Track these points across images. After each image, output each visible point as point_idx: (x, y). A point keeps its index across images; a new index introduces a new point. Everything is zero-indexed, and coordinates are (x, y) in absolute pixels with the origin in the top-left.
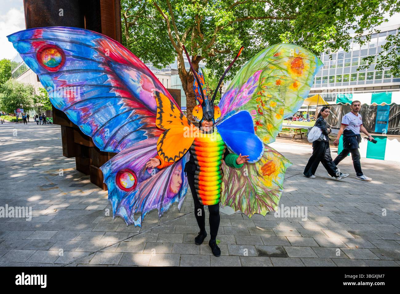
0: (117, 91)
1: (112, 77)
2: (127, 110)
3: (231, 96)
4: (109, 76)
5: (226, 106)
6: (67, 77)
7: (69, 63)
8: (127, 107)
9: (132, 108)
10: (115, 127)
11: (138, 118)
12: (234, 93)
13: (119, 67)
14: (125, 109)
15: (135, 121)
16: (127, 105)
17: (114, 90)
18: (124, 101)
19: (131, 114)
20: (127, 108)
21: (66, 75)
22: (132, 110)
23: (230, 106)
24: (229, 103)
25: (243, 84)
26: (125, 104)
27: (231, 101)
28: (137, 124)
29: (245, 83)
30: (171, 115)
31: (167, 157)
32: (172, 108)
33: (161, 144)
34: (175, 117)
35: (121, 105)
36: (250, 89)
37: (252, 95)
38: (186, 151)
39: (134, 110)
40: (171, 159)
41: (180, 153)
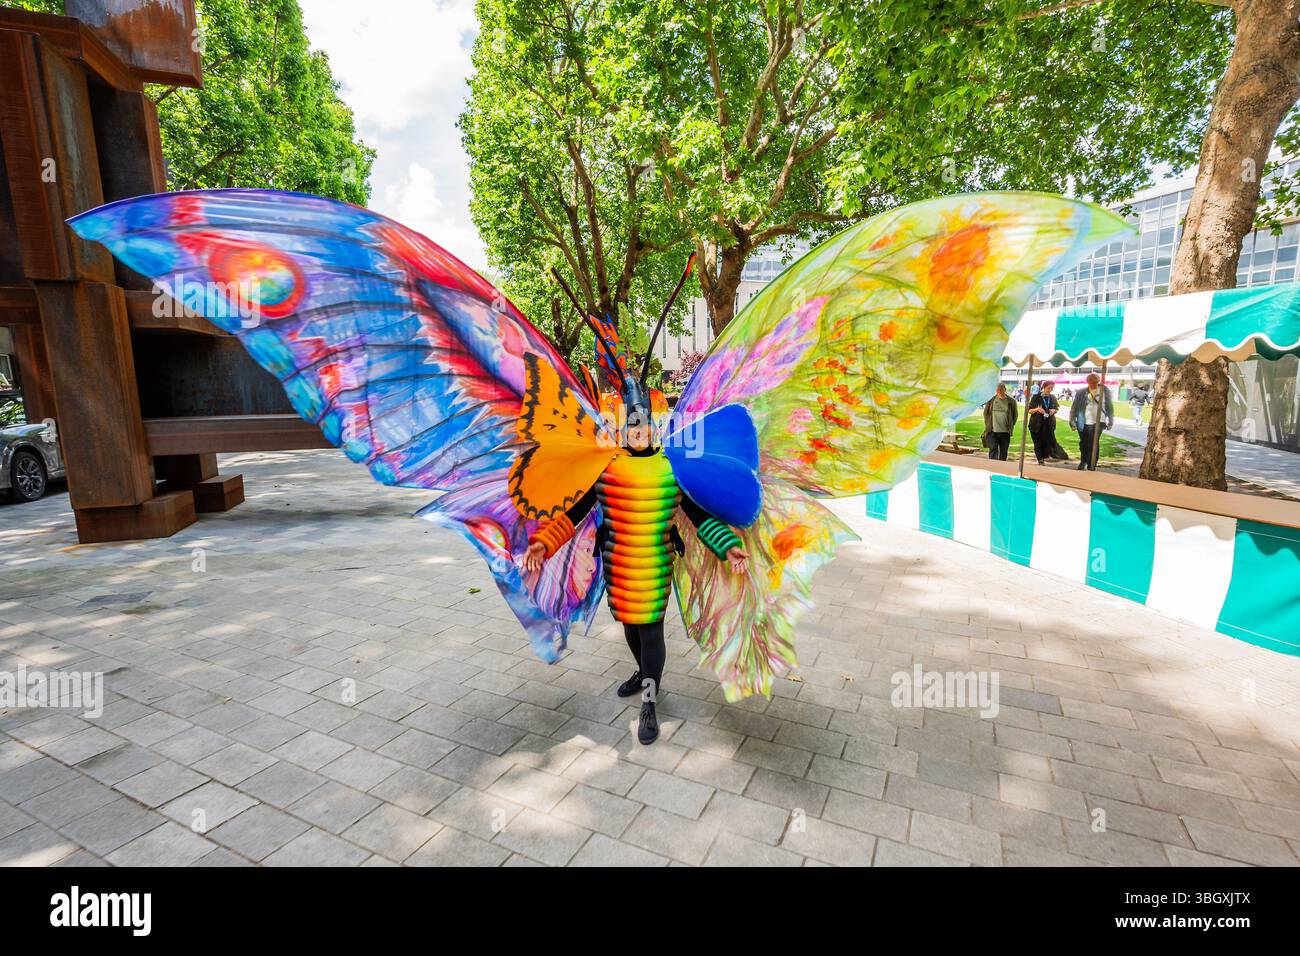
0: (444, 359)
1: (431, 322)
2: (468, 407)
3: (722, 367)
4: (423, 319)
5: (709, 394)
6: (321, 328)
8: (470, 399)
9: (482, 401)
10: (435, 448)
11: (496, 423)
12: (733, 361)
13: (444, 296)
14: (463, 405)
15: (488, 433)
16: (470, 393)
17: (439, 357)
18: (461, 384)
19: (477, 418)
20: (471, 402)
21: (321, 323)
22: (481, 406)
23: (720, 394)
24: (716, 387)
25: (761, 336)
26: (464, 390)
27: (722, 380)
28: (492, 439)
29: (766, 333)
30: (555, 412)
31: (533, 509)
32: (562, 395)
33: (517, 479)
34: (565, 417)
35: (455, 394)
36: (786, 351)
37: (793, 366)
38: (581, 496)
39: (486, 407)
40: (544, 513)
41: (566, 499)
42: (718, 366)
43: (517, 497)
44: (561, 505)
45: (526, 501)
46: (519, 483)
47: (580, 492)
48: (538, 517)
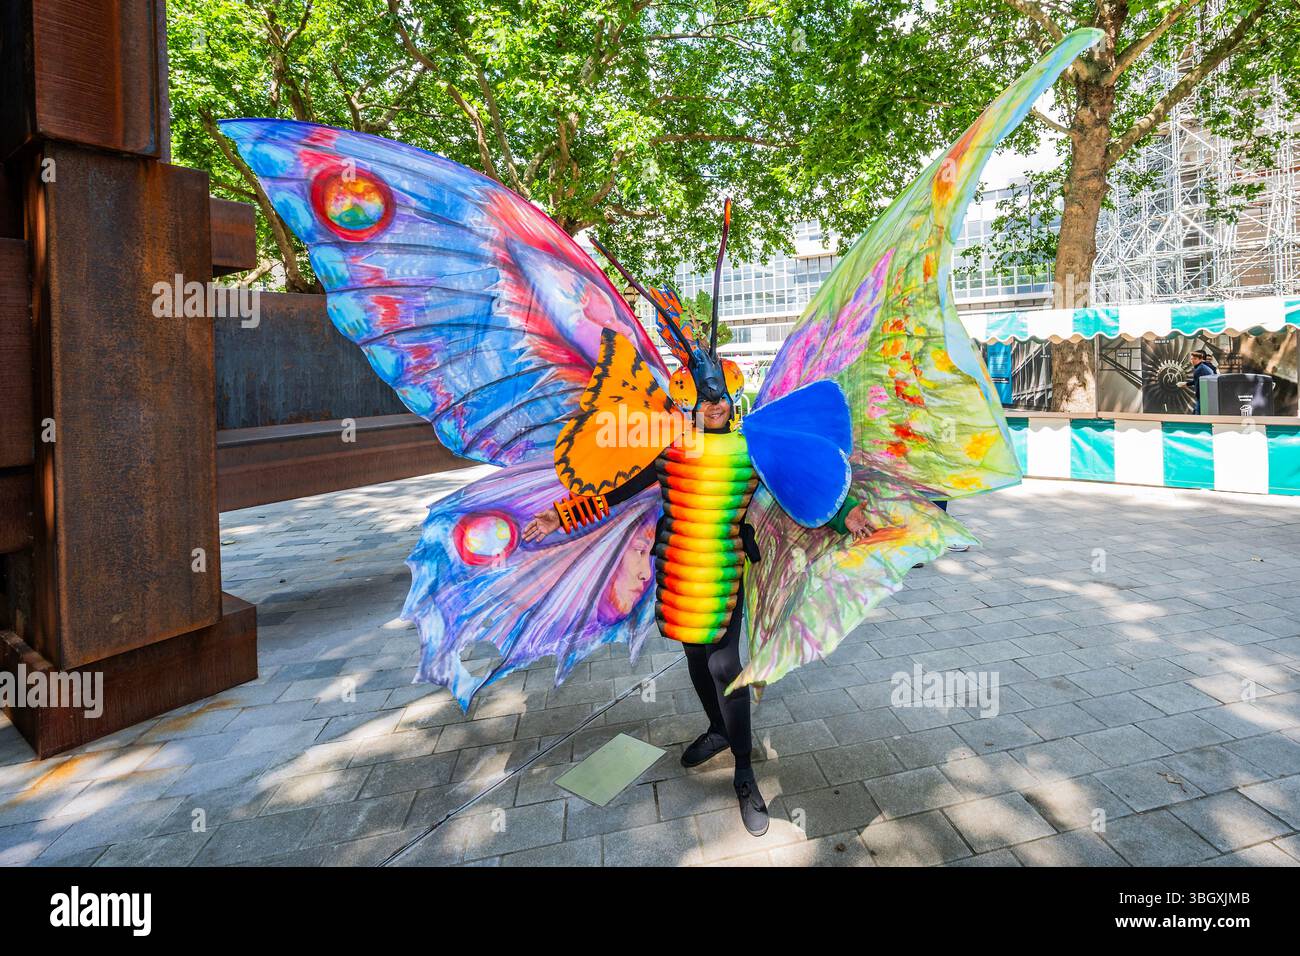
0: (515, 314)
1: (510, 277)
2: (533, 366)
3: (807, 342)
4: (503, 274)
5: (794, 373)
6: (386, 260)
7: (402, 227)
8: (535, 358)
9: (549, 362)
10: (495, 408)
11: (561, 389)
12: (818, 335)
13: (533, 257)
14: (528, 363)
15: (552, 399)
16: (537, 353)
17: (508, 311)
18: (529, 341)
19: (542, 379)
20: (536, 361)
21: (387, 256)
22: (547, 367)
23: (806, 372)
24: (802, 364)
25: (843, 304)
26: (531, 349)
27: (807, 357)
28: (556, 407)
29: (848, 300)
30: (625, 384)
31: (579, 481)
32: (636, 368)
33: (567, 443)
34: (634, 388)
35: (521, 351)
36: (862, 318)
37: (867, 335)
38: (637, 472)
39: (553, 369)
40: (590, 487)
41: (619, 474)
42: (803, 342)
43: (563, 466)
44: (612, 480)
45: (572, 471)
46: (568, 449)
47: (636, 467)
48: (582, 491)
